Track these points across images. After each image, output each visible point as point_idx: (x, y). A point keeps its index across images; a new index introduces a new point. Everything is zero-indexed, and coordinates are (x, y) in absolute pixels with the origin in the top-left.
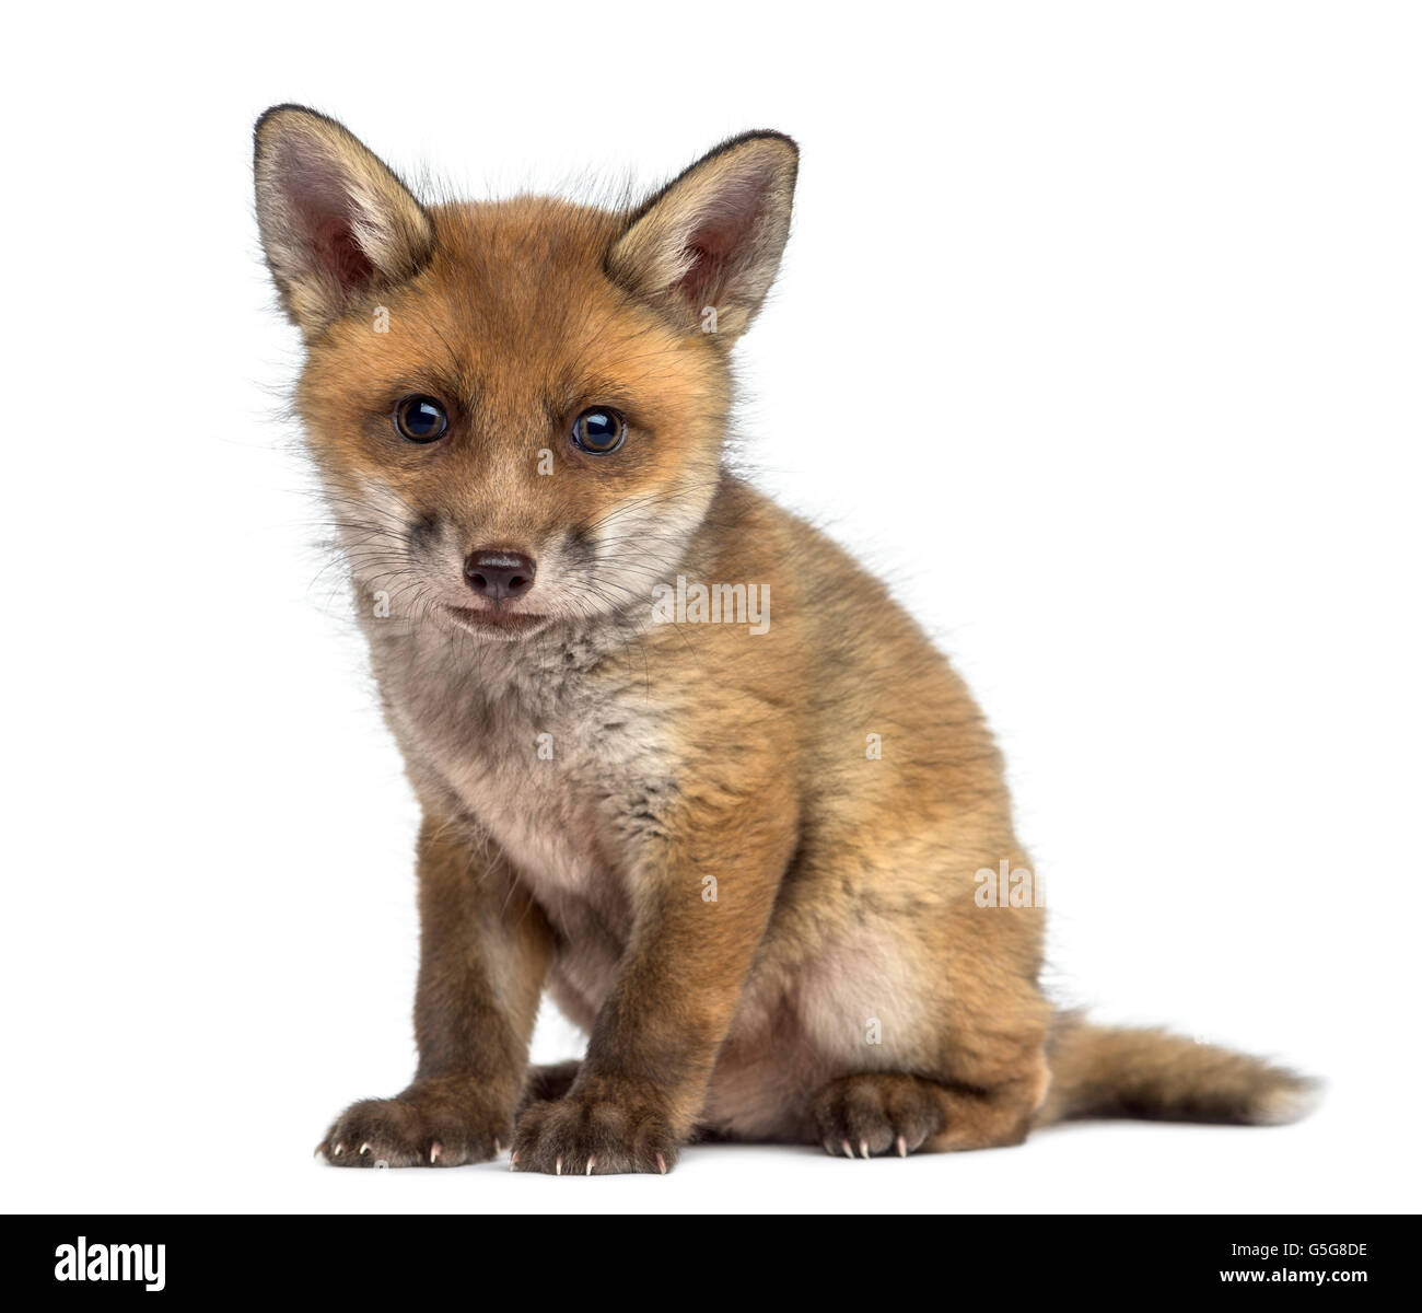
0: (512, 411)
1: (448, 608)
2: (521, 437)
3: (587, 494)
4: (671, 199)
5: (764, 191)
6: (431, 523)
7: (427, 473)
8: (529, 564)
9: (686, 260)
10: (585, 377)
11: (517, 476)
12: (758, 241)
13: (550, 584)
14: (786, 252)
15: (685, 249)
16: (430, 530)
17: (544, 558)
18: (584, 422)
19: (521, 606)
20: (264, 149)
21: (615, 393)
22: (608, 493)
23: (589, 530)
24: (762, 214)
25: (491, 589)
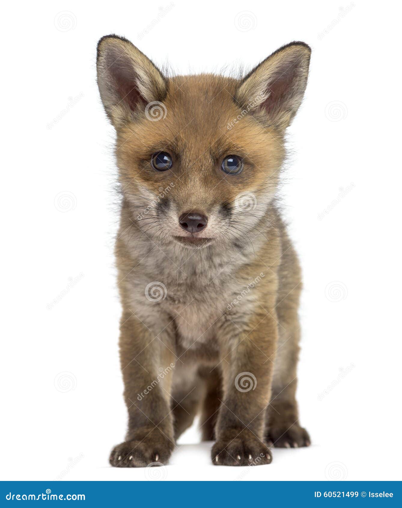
0: (197, 157)
1: (173, 236)
2: (201, 167)
3: (228, 190)
4: (260, 70)
5: (297, 67)
6: (166, 203)
7: (164, 183)
8: (205, 218)
9: (266, 94)
10: (227, 143)
11: (200, 183)
12: (295, 88)
13: (213, 226)
14: (306, 91)
15: (266, 90)
16: (166, 205)
17: (211, 216)
18: (226, 161)
19: (203, 234)
20: (101, 53)
21: (238, 150)
22: (236, 190)
23: (229, 204)
24: (296, 76)
25: (190, 228)
